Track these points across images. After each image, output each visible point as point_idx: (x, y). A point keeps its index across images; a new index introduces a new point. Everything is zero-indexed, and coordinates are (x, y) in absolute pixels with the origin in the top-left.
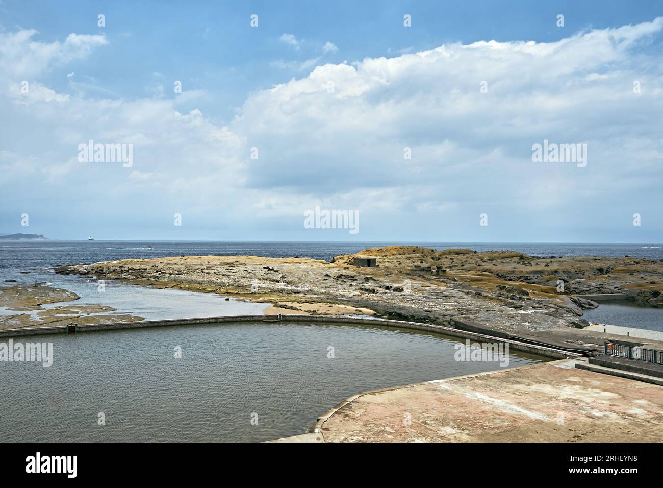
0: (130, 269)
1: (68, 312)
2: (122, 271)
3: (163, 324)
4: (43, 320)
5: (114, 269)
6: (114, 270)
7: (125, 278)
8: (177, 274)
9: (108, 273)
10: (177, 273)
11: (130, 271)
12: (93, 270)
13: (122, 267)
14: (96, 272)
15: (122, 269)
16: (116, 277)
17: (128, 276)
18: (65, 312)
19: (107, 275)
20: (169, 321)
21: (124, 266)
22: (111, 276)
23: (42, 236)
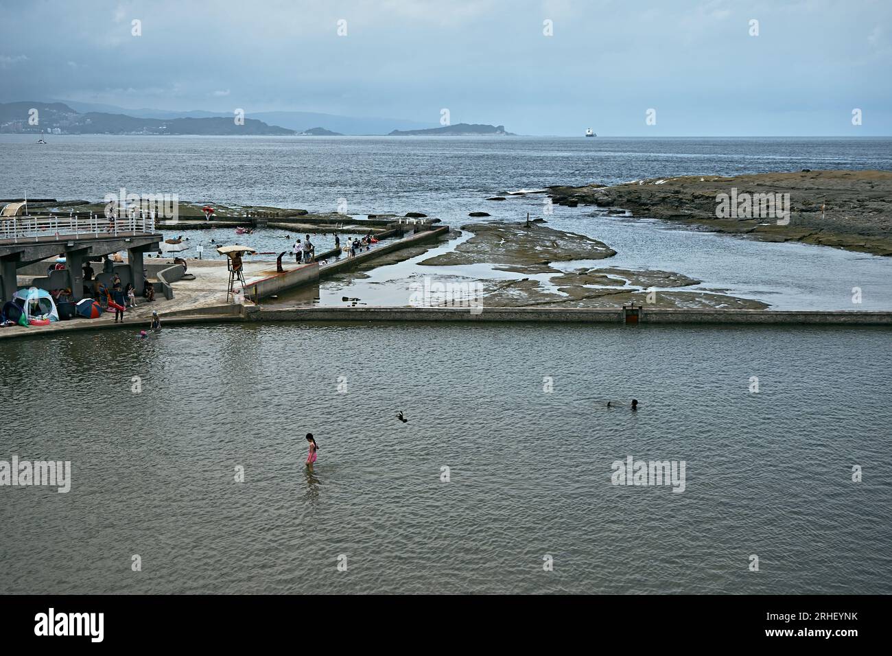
0: (696, 197)
1: (603, 280)
2: (681, 203)
3: (817, 319)
4: (565, 294)
5: (662, 195)
6: (664, 199)
7: (691, 216)
8: (802, 210)
9: (653, 205)
10: (804, 207)
11: (697, 201)
12: (621, 196)
13: (677, 192)
14: (628, 201)
15: (680, 196)
16: (670, 213)
17: (696, 212)
18: (598, 280)
19: (653, 208)
20: (831, 314)
21: (682, 190)
22: (660, 209)
23: (501, 129)
